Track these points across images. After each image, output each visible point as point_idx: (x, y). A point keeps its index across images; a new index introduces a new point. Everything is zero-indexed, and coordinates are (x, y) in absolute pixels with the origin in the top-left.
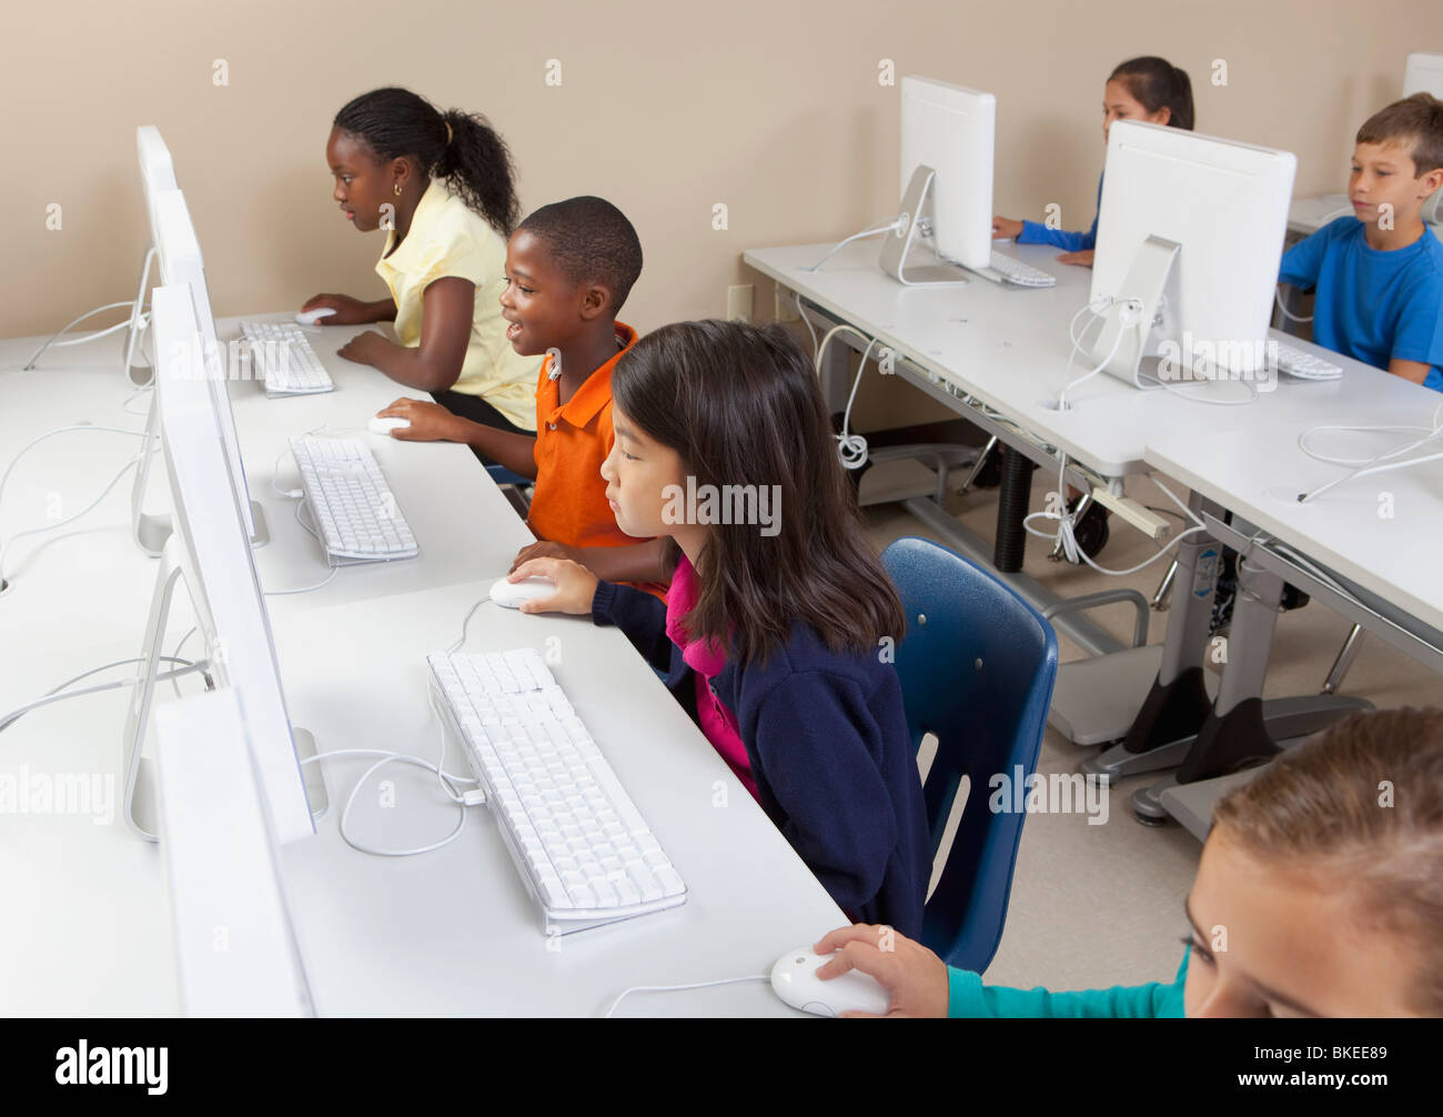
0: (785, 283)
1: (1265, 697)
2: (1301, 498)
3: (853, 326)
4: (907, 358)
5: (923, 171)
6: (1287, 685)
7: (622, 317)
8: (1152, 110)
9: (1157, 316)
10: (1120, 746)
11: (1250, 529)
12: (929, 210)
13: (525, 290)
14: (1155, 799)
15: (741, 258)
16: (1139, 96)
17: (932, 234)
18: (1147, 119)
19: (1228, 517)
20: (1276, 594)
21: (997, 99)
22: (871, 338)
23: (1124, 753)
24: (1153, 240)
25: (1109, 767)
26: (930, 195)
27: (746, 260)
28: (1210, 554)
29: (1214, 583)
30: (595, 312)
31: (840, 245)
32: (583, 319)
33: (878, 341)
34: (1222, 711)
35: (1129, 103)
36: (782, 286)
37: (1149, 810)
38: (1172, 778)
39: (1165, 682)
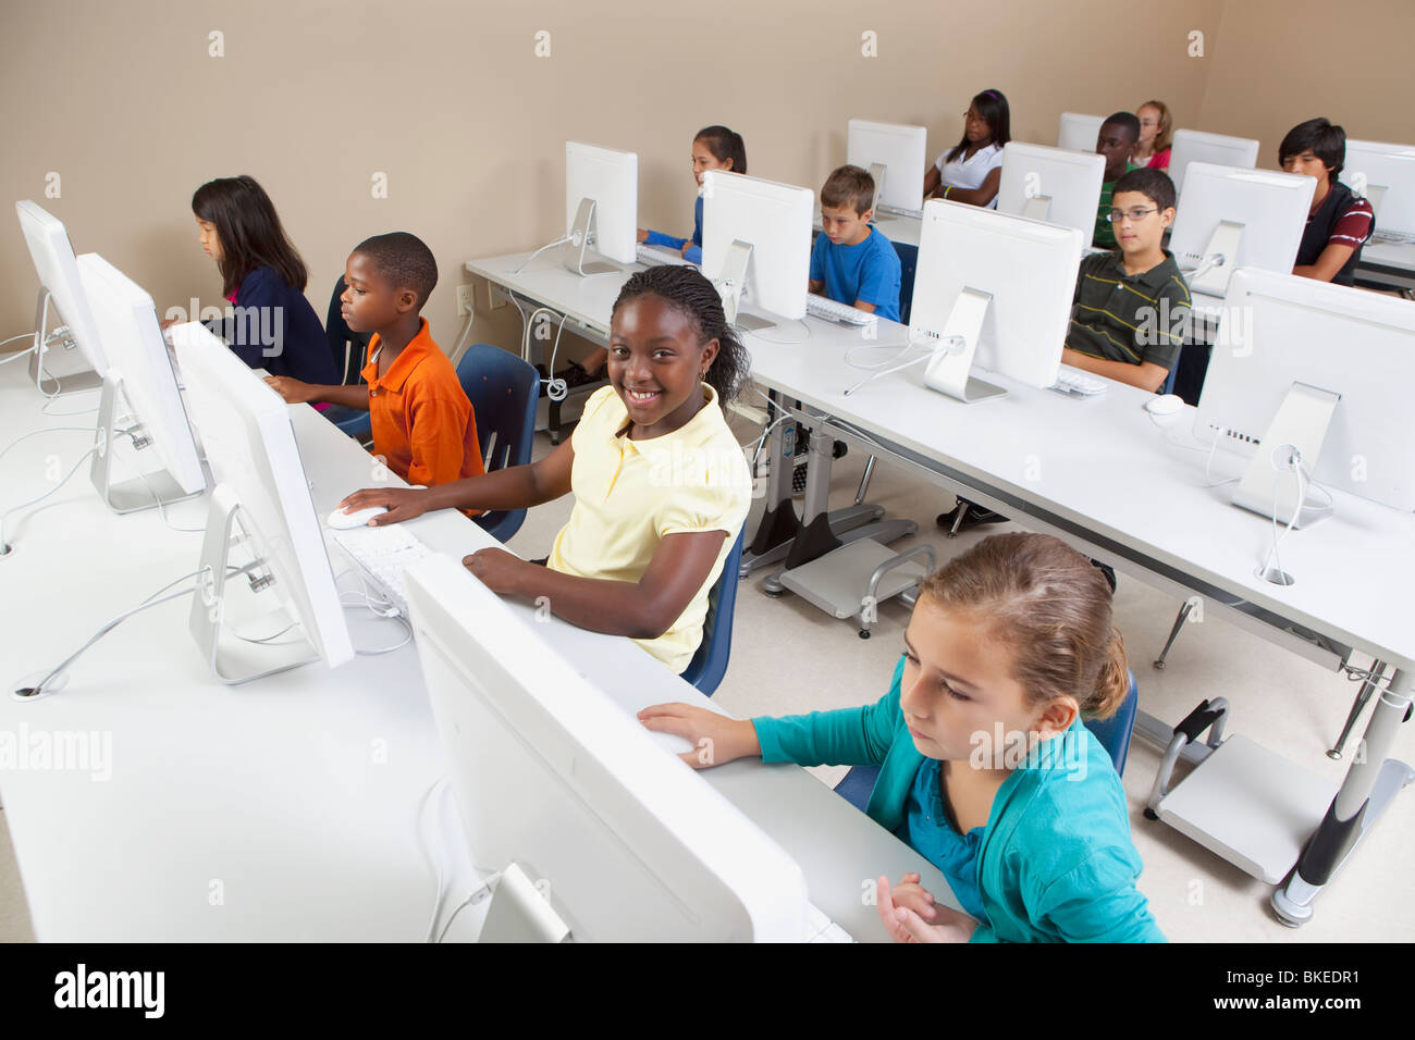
0: (496, 281)
1: (829, 512)
2: (846, 392)
3: (550, 308)
4: (589, 326)
5: (587, 203)
6: (840, 502)
7: (422, 313)
8: (722, 160)
9: (743, 289)
10: (749, 552)
11: (816, 412)
12: (593, 227)
13: (360, 291)
14: (776, 581)
15: (464, 266)
16: (713, 151)
17: (593, 242)
18: (719, 167)
19: (798, 405)
20: (830, 450)
21: (638, 155)
22: (563, 315)
23: (752, 555)
24: (737, 243)
25: (745, 566)
26: (593, 216)
27: (468, 268)
28: (790, 430)
29: (794, 447)
30: (406, 308)
31: (537, 252)
32: (399, 312)
33: (569, 316)
34: (806, 524)
35: (708, 156)
36: (492, 282)
37: (773, 588)
38: (782, 566)
39: (772, 509)
